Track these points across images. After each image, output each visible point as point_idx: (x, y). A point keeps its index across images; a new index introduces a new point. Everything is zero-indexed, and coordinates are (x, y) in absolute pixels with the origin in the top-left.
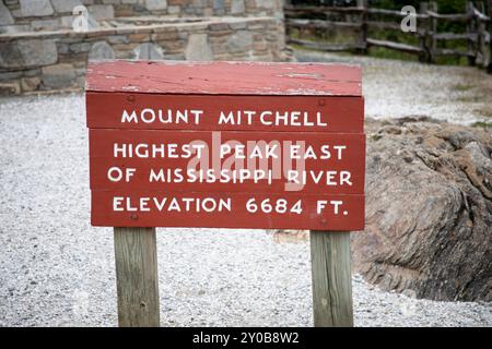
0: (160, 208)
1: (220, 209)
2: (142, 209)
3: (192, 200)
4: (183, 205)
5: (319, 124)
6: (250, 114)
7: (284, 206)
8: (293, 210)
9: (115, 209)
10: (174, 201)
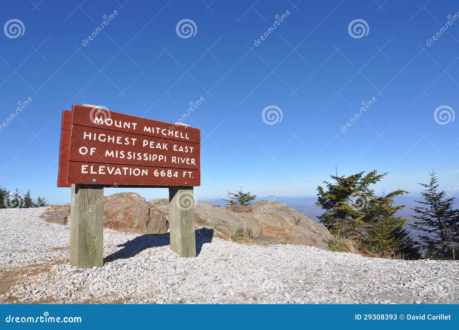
0: (110, 173)
1: (142, 175)
2: (100, 173)
3: (128, 168)
4: (122, 171)
5: (187, 138)
6: (158, 129)
7: (170, 173)
8: (174, 176)
9: (83, 172)
10: (118, 169)
